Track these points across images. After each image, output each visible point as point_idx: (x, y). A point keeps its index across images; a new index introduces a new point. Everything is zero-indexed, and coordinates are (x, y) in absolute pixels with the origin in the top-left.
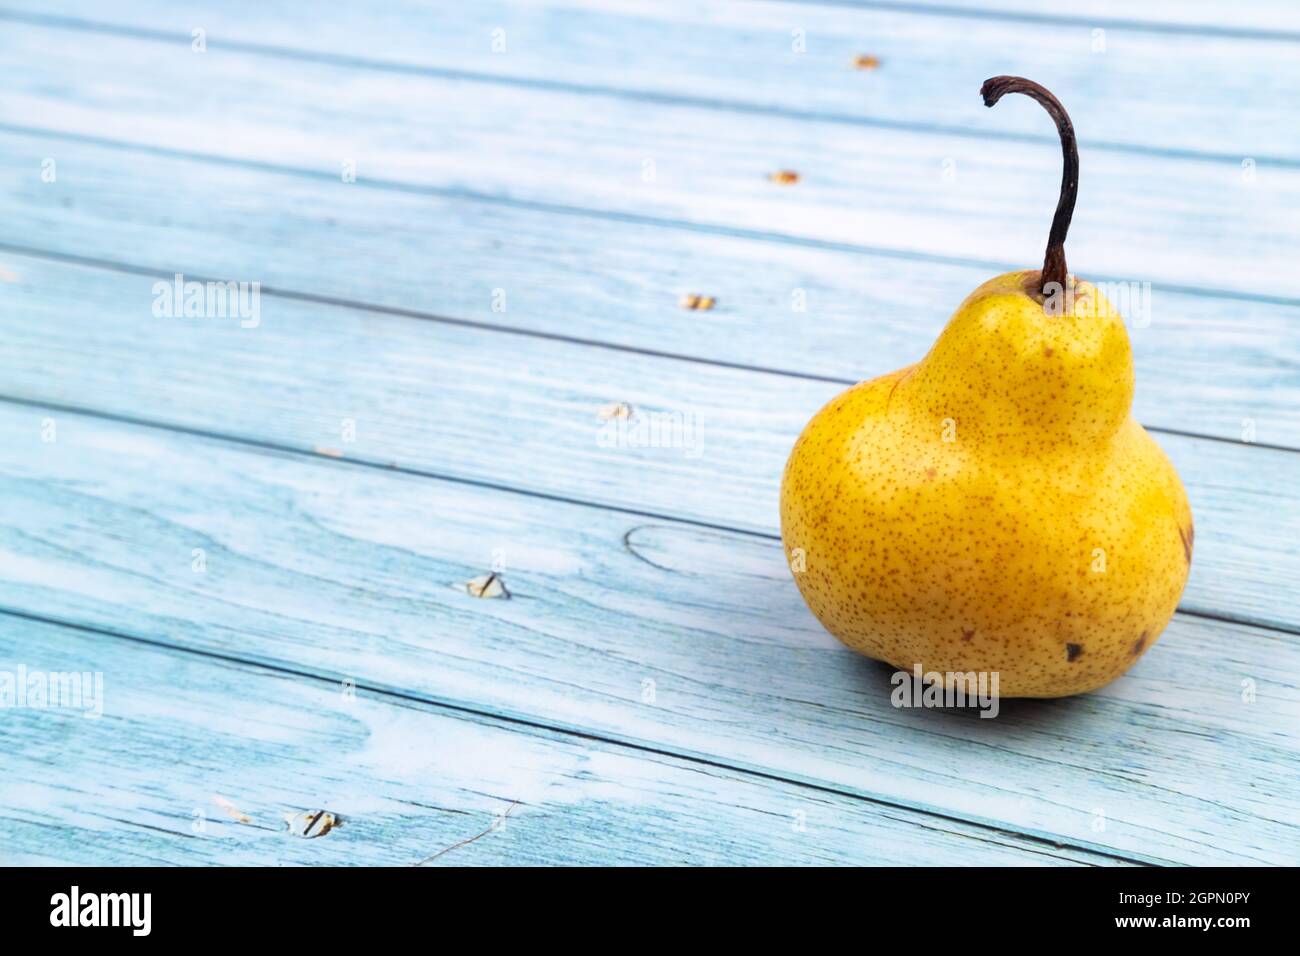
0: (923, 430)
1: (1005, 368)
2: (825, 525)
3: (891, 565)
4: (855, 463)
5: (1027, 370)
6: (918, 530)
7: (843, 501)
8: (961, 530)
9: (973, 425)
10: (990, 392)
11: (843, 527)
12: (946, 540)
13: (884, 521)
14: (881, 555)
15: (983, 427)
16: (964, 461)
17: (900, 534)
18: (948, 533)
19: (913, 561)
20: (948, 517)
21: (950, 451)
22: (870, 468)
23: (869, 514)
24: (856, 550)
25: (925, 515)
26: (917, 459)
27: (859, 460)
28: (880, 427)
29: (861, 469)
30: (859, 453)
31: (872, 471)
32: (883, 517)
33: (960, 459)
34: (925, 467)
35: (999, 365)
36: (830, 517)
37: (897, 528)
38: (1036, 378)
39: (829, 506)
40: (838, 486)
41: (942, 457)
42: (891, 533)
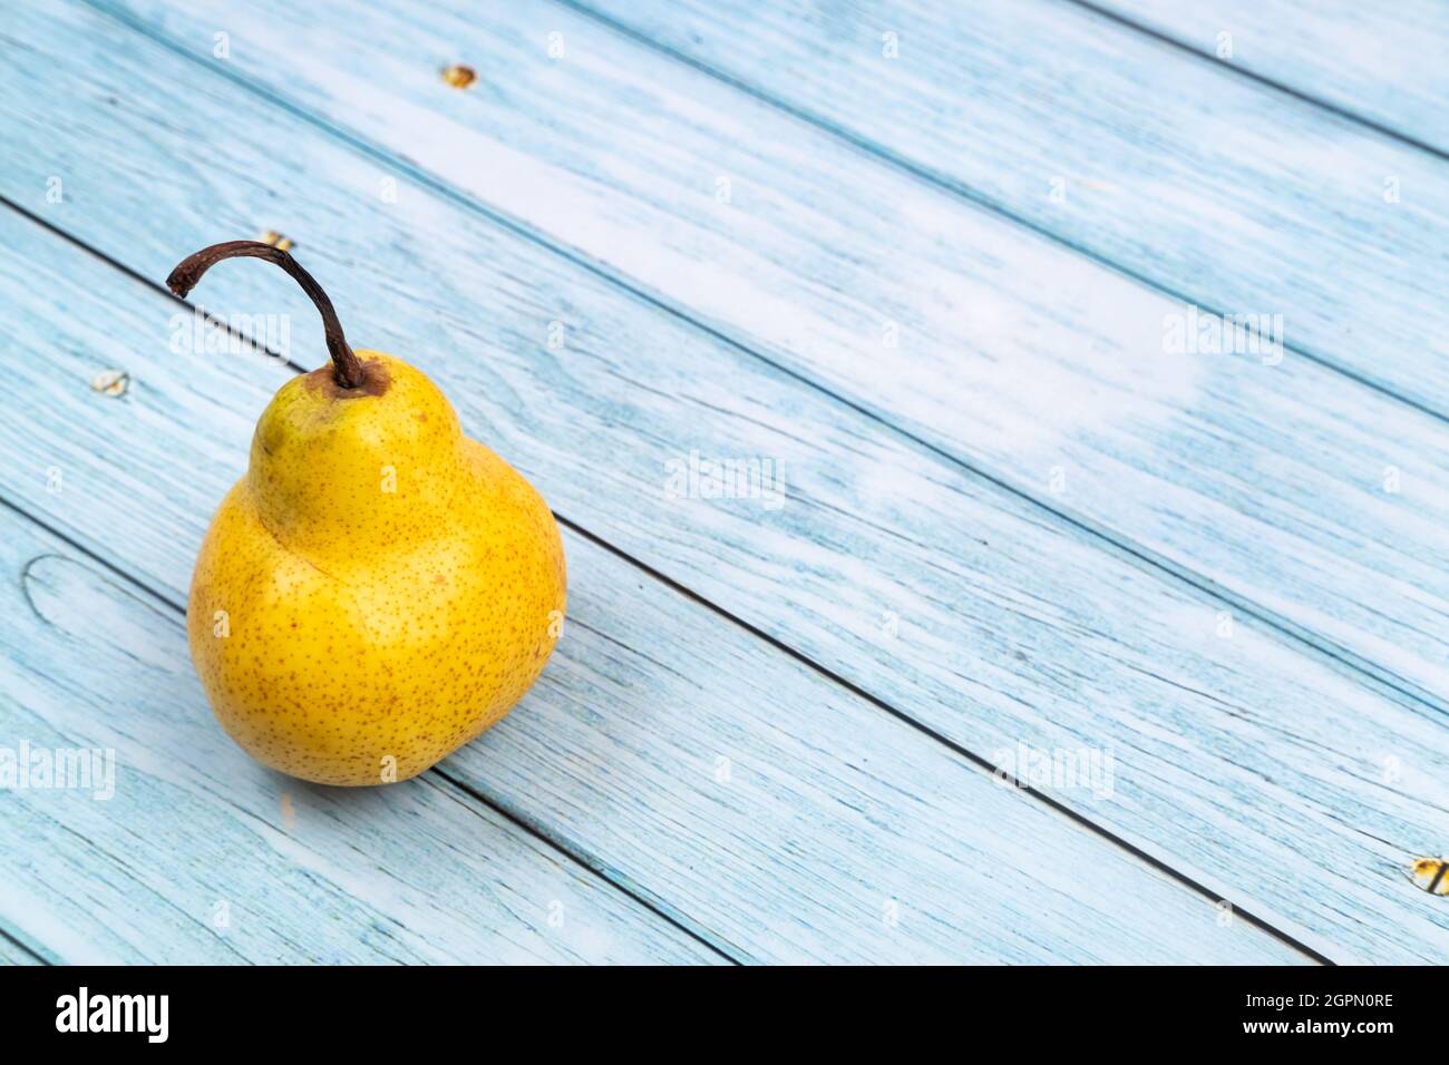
0: (393, 563)
1: (412, 458)
2: (397, 703)
3: (475, 669)
4: (377, 639)
5: (425, 444)
6: (474, 624)
7: (400, 671)
8: (496, 591)
9: (427, 519)
10: (419, 485)
11: (417, 687)
12: (494, 609)
13: (447, 646)
14: (464, 670)
15: (435, 512)
16: (448, 548)
17: (466, 641)
18: (492, 602)
19: (487, 648)
20: (483, 593)
21: (430, 553)
22: (393, 628)
23: (431, 655)
24: (442, 690)
25: (468, 610)
26: (417, 584)
27: (378, 633)
28: (359, 597)
29: (387, 636)
30: (372, 629)
31: (398, 629)
32: (444, 645)
33: (444, 550)
34: (431, 582)
35: (408, 461)
36: (397, 693)
37: (459, 641)
38: (435, 442)
39: (391, 687)
40: (384, 667)
41: (431, 563)
42: (459, 648)
